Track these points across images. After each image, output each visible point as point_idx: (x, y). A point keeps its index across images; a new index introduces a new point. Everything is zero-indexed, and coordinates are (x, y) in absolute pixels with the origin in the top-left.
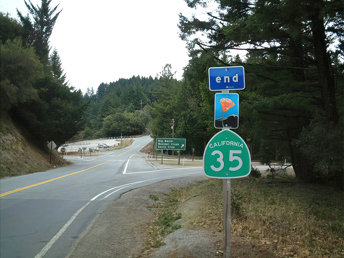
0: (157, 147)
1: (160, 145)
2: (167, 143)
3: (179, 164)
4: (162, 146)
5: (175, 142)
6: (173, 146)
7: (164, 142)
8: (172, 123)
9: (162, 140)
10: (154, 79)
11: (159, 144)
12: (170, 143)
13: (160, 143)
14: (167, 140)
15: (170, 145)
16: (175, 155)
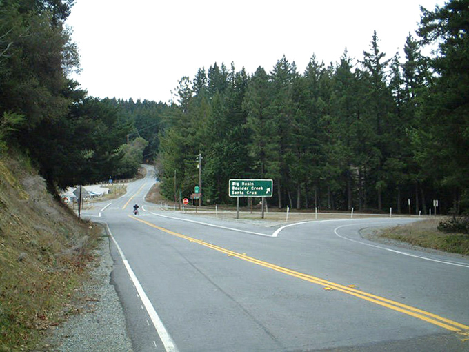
0: (231, 193)
1: (235, 191)
2: (245, 186)
3: (263, 218)
4: (237, 191)
5: (256, 185)
6: (254, 191)
7: (240, 185)
8: (198, 159)
9: (237, 182)
10: (135, 102)
11: (233, 188)
12: (250, 187)
13: (235, 186)
14: (245, 182)
15: (250, 190)
16: (202, 205)
